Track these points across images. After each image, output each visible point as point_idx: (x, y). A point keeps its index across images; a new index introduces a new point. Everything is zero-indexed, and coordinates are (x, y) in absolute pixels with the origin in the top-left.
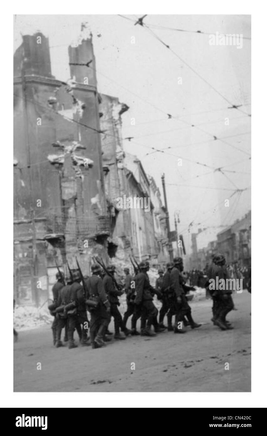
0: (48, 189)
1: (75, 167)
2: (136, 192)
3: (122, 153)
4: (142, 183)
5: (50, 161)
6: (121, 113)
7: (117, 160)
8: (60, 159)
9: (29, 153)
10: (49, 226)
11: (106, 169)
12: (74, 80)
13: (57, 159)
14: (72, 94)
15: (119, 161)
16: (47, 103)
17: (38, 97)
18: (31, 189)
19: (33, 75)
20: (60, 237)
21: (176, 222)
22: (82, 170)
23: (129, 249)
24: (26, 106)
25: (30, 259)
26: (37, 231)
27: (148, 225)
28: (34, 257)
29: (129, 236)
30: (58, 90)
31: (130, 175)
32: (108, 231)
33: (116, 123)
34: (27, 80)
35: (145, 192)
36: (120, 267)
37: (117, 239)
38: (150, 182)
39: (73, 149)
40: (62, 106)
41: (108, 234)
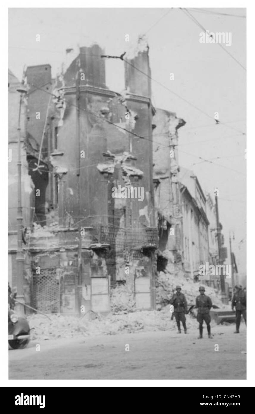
0: (96, 199)
1: (124, 177)
2: (190, 207)
3: (176, 168)
4: (197, 198)
5: (99, 171)
6: (178, 127)
7: (172, 174)
8: (109, 169)
9: (80, 162)
10: (96, 236)
11: (156, 181)
12: (128, 91)
13: (107, 169)
14: (126, 105)
15: (174, 174)
16: (99, 113)
17: (91, 107)
18: (79, 197)
19: (87, 85)
20: (106, 247)
21: (230, 239)
22: (131, 181)
23: (180, 263)
24: (79, 115)
25: (75, 268)
26: (83, 240)
27: (203, 241)
28: (79, 266)
29: (180, 250)
30: (111, 101)
31: (184, 190)
32: (155, 243)
33: (172, 137)
34: (81, 90)
35: (200, 208)
36: (167, 282)
37: (167, 252)
38: (207, 198)
39: (123, 160)
40: (120, 120)
41: (155, 247)
